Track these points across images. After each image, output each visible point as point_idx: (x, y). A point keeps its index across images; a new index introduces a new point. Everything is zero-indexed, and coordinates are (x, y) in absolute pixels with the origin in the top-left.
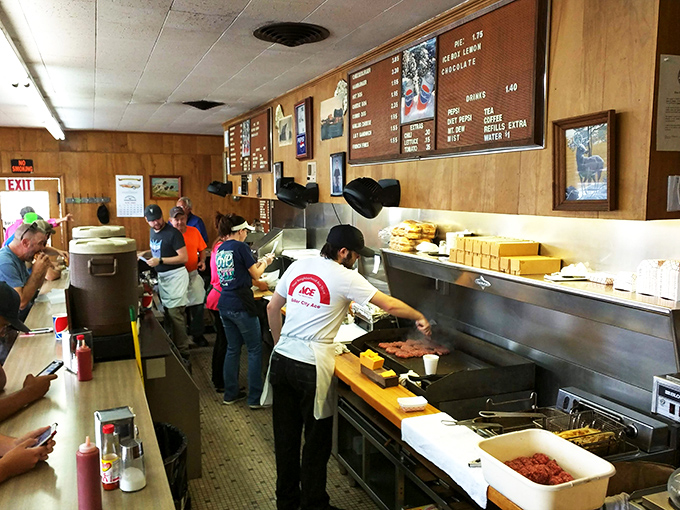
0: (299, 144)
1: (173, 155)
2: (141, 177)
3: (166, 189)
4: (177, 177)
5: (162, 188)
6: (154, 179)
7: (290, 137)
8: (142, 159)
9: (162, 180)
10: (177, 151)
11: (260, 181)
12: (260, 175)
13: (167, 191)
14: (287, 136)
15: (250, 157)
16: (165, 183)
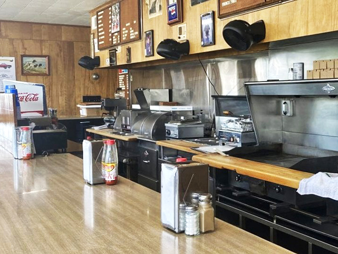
0: (170, 13)
1: (41, 41)
2: (13, 58)
3: (35, 66)
4: (45, 56)
5: (32, 65)
6: (24, 58)
7: (160, 8)
8: (14, 43)
9: (32, 59)
10: (45, 37)
11: (129, 50)
12: (130, 45)
13: (37, 68)
14: (157, 8)
15: (120, 32)
16: (34, 61)
